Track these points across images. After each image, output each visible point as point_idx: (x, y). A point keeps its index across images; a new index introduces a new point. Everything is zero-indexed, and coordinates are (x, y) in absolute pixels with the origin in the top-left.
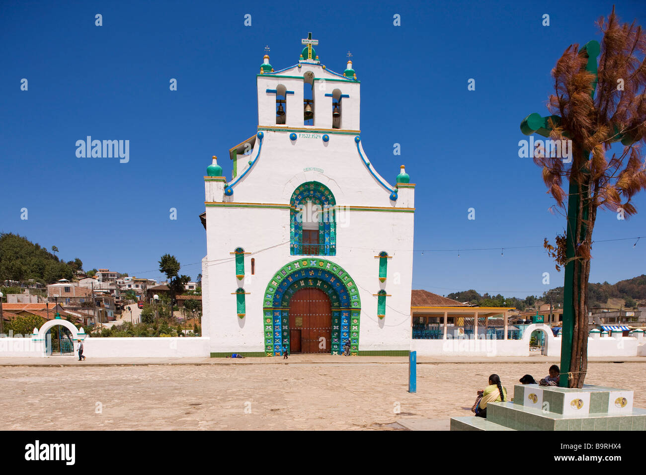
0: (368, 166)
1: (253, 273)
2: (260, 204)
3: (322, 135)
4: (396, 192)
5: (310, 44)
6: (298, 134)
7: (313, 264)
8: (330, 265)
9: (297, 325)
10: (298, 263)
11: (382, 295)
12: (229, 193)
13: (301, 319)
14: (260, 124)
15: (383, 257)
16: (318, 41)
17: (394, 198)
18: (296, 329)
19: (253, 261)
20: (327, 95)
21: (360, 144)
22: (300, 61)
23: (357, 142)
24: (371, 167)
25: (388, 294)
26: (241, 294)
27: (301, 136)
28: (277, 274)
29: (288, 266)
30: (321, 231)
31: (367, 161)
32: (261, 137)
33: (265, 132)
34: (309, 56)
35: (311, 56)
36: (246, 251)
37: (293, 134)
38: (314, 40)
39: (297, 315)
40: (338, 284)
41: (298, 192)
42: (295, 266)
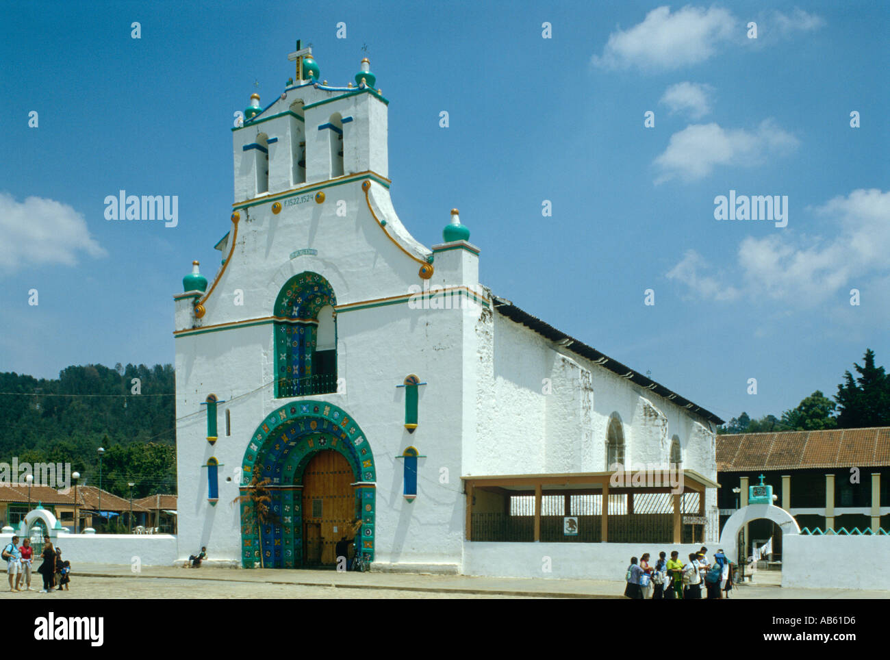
0: (383, 225)
1: (229, 434)
2: (235, 323)
3: (314, 193)
4: (430, 262)
5: (298, 58)
6: (281, 202)
7: (305, 411)
8: (328, 409)
10: (284, 411)
11: (411, 459)
12: (198, 314)
15: (412, 387)
17: (426, 275)
19: (228, 413)
20: (321, 128)
23: (365, 189)
25: (420, 455)
26: (212, 466)
27: (287, 202)
28: (258, 432)
29: (269, 417)
31: (382, 219)
32: (236, 223)
33: (239, 213)
36: (219, 399)
37: (276, 204)
41: (290, 294)
42: (280, 416)
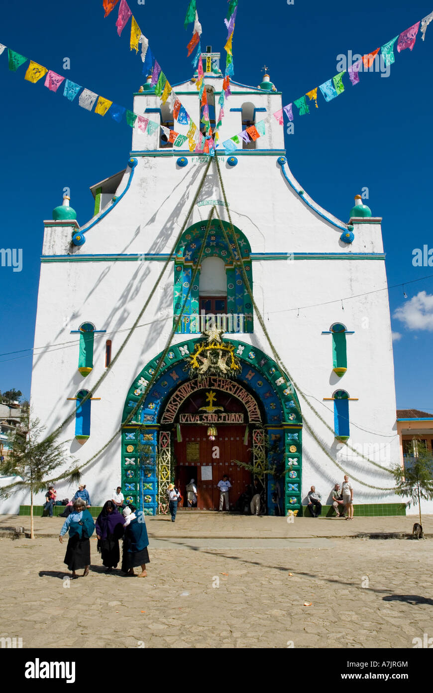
0: (300, 194)
1: (108, 365)
3: (226, 157)
4: (351, 230)
5: (209, 58)
6: (189, 158)
8: (243, 348)
9: (189, 458)
10: (186, 347)
11: (341, 400)
13: (198, 446)
14: (134, 149)
15: (339, 332)
16: (219, 53)
17: (346, 240)
18: (187, 464)
19: (109, 344)
20: (232, 110)
21: (286, 166)
22: (195, 76)
23: (280, 163)
24: (305, 195)
25: (351, 396)
26: (84, 399)
27: (194, 161)
28: (150, 366)
30: (229, 297)
31: (299, 188)
32: (133, 165)
33: (139, 159)
34: (207, 70)
35: (210, 69)
36: (98, 328)
37: (181, 158)
38: (213, 54)
39: (190, 441)
40: (260, 382)
41: (189, 238)
42: (181, 351)
